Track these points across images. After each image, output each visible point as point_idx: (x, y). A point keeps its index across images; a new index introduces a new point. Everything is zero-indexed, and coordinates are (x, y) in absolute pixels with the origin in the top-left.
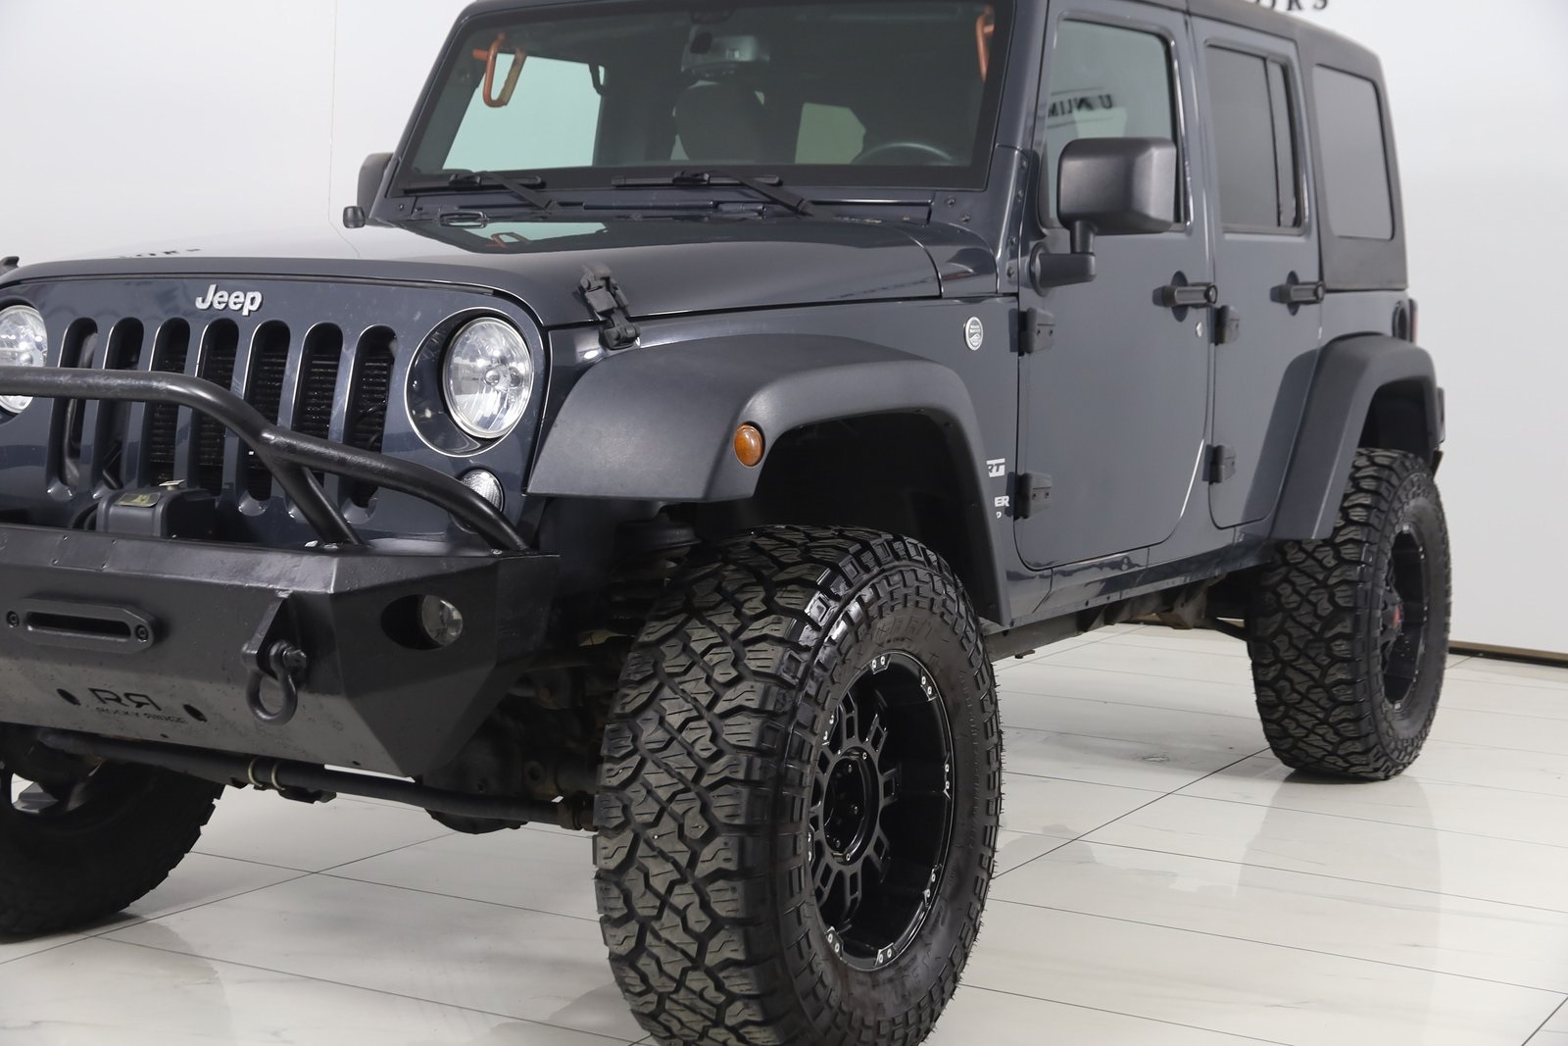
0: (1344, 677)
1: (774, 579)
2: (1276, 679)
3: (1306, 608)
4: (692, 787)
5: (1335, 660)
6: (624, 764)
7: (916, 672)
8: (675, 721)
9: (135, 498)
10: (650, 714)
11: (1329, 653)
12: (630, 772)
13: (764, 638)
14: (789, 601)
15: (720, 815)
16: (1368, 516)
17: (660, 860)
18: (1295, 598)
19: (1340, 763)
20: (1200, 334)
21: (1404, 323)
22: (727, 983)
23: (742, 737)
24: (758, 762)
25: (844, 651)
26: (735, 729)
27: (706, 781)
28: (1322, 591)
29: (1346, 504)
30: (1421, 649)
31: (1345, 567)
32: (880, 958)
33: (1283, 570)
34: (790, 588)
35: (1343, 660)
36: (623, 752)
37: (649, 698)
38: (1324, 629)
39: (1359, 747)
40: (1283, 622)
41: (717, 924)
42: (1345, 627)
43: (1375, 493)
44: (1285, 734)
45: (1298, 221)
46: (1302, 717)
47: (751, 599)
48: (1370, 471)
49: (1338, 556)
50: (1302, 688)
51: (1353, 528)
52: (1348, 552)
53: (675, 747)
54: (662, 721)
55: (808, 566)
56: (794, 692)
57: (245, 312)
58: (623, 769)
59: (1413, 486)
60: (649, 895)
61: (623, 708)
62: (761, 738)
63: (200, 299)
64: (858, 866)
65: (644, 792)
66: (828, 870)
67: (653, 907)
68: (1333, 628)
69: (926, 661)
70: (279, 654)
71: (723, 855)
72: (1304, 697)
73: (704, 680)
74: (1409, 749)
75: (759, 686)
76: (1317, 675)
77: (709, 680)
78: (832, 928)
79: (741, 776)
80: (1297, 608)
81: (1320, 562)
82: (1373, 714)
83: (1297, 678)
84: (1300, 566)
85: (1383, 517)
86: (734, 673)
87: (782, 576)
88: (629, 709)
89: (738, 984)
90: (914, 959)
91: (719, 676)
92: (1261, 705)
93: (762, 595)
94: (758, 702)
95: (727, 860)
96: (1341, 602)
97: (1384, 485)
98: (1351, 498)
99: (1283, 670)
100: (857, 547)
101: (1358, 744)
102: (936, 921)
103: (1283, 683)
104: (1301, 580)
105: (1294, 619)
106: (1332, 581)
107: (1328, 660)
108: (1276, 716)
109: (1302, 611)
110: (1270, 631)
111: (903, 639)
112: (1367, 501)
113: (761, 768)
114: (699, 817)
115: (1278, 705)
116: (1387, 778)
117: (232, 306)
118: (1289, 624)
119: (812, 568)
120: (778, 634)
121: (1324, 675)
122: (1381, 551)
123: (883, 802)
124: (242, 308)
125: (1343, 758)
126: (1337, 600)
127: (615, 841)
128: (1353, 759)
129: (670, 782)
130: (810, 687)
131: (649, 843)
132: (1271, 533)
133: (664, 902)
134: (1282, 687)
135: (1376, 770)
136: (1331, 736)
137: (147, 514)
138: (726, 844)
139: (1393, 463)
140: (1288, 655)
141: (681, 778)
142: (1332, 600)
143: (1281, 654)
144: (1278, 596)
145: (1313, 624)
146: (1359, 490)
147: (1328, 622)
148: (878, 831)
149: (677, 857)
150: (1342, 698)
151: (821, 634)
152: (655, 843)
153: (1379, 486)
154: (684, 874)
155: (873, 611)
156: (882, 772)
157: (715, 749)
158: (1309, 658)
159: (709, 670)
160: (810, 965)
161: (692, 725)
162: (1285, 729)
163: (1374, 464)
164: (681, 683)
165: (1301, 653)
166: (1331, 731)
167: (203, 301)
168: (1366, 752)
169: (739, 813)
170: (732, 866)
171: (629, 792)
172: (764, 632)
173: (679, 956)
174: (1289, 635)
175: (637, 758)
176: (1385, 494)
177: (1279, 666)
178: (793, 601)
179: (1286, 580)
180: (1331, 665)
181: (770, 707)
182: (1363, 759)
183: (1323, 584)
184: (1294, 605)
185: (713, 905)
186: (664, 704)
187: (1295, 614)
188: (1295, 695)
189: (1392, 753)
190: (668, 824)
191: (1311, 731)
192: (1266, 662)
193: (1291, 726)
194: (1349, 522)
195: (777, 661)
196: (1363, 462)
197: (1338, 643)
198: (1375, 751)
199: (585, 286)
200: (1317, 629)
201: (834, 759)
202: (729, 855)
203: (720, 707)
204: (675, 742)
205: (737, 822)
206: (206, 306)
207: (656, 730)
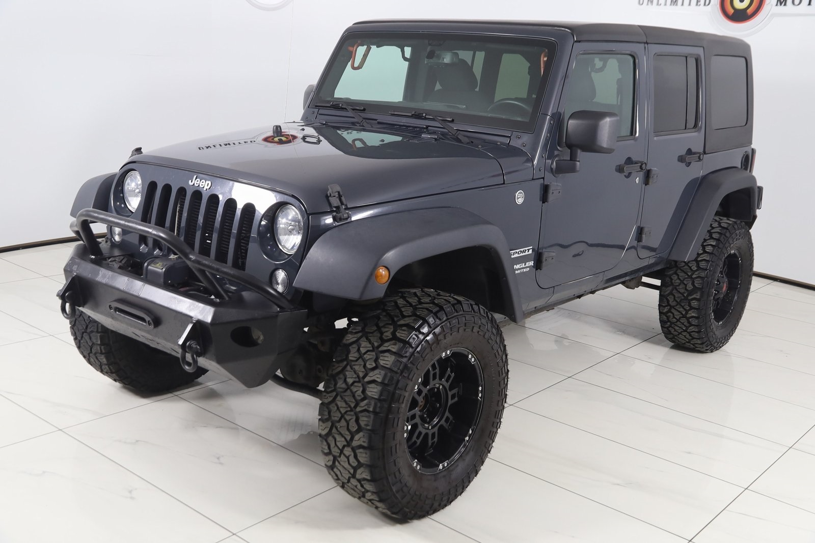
0: (695, 315)
1: (398, 323)
2: (667, 312)
3: (682, 286)
4: (354, 409)
5: (692, 308)
6: (330, 395)
7: (467, 354)
8: (350, 381)
9: (158, 263)
10: (341, 376)
11: (690, 305)
12: (332, 398)
13: (388, 351)
14: (401, 335)
15: (362, 424)
16: (713, 250)
17: (340, 436)
18: (678, 281)
19: (692, 346)
20: (637, 182)
21: (748, 161)
22: (365, 486)
23: (373, 393)
24: (379, 405)
25: (424, 356)
26: (371, 390)
27: (358, 409)
28: (689, 280)
29: (705, 244)
30: (736, 298)
31: (700, 271)
32: (441, 467)
33: (675, 269)
34: (404, 328)
35: (695, 309)
36: (330, 390)
37: (342, 369)
38: (688, 295)
39: (699, 342)
40: (672, 290)
41: (360, 465)
42: (697, 296)
43: (718, 240)
44: (670, 333)
45: (696, 126)
46: (677, 328)
47: (387, 331)
48: (718, 230)
49: (698, 266)
50: (678, 317)
51: (706, 255)
52: (702, 265)
53: (348, 392)
54: (345, 381)
55: (413, 318)
56: (398, 375)
57: (205, 189)
58: (330, 397)
59: (737, 236)
60: (336, 448)
61: (332, 371)
62: (381, 394)
63: (190, 181)
64: (436, 429)
65: (336, 408)
66: (420, 433)
67: (338, 453)
68: (693, 295)
69: (471, 349)
70: (190, 345)
71: (362, 439)
72: (678, 320)
73: (362, 366)
74: (723, 342)
75: (383, 372)
76: (684, 313)
77: (365, 366)
78: (416, 460)
79: (371, 409)
80: (679, 286)
81: (690, 267)
82: (706, 330)
83: (676, 313)
84: (682, 268)
85: (720, 250)
86: (374, 365)
87: (402, 322)
88: (335, 372)
89: (368, 486)
90: (458, 465)
91: (369, 366)
92: (661, 321)
93: (392, 330)
94: (381, 380)
95: (364, 442)
96: (696, 285)
97: (723, 236)
98: (707, 241)
99: (670, 309)
100: (437, 309)
101: (699, 341)
102: (470, 449)
103: (669, 314)
104: (681, 274)
105: (677, 290)
106: (694, 276)
107: (689, 308)
108: (667, 326)
109: (681, 287)
110: (667, 293)
111: (458, 343)
112: (714, 244)
113: (379, 407)
114: (354, 423)
115: (667, 322)
116: (712, 352)
117: (201, 186)
118: (674, 291)
119: (415, 320)
120: (394, 350)
121: (687, 313)
122: (717, 265)
123: (450, 402)
124: (204, 187)
125: (693, 344)
126: (695, 284)
127: (325, 424)
128: (696, 345)
129: (345, 406)
130: (405, 373)
131: (336, 428)
132: (668, 256)
133: (342, 452)
134: (670, 316)
135: (707, 350)
136: (688, 336)
137: (161, 271)
138: (364, 436)
139: (728, 226)
140: (673, 303)
141: (350, 406)
142: (693, 284)
143: (670, 303)
144: (672, 279)
145: (684, 293)
146: (711, 238)
147: (691, 293)
148: (447, 414)
149: (346, 436)
150: (693, 323)
151: (413, 350)
152: (339, 429)
153: (720, 237)
154: (349, 444)
155: (441, 337)
156: (450, 391)
157: (363, 396)
158: (682, 306)
159: (365, 362)
160: (400, 480)
161: (356, 384)
162: (670, 331)
163: (720, 226)
164: (355, 365)
165: (678, 303)
166: (688, 335)
167: (192, 182)
168: (702, 344)
169: (369, 424)
170: (365, 445)
171: (331, 406)
172: (389, 348)
173: (347, 472)
174: (674, 296)
175: (334, 394)
176: (723, 240)
177: (669, 307)
178: (403, 335)
179: (676, 273)
180: (689, 310)
181: (386, 382)
182: (701, 346)
183: (690, 277)
184: (677, 284)
185: (358, 457)
186: (347, 373)
187: (677, 287)
188: (674, 319)
189: (714, 343)
190: (343, 423)
191: (680, 333)
192: (664, 305)
193: (672, 331)
194: (705, 252)
195: (391, 363)
196: (716, 225)
197: (694, 301)
198: (706, 343)
199: (329, 195)
200: (685, 295)
201: (425, 390)
202: (365, 440)
203: (367, 379)
204: (349, 390)
205: (368, 428)
206: (192, 184)
207: (342, 384)
